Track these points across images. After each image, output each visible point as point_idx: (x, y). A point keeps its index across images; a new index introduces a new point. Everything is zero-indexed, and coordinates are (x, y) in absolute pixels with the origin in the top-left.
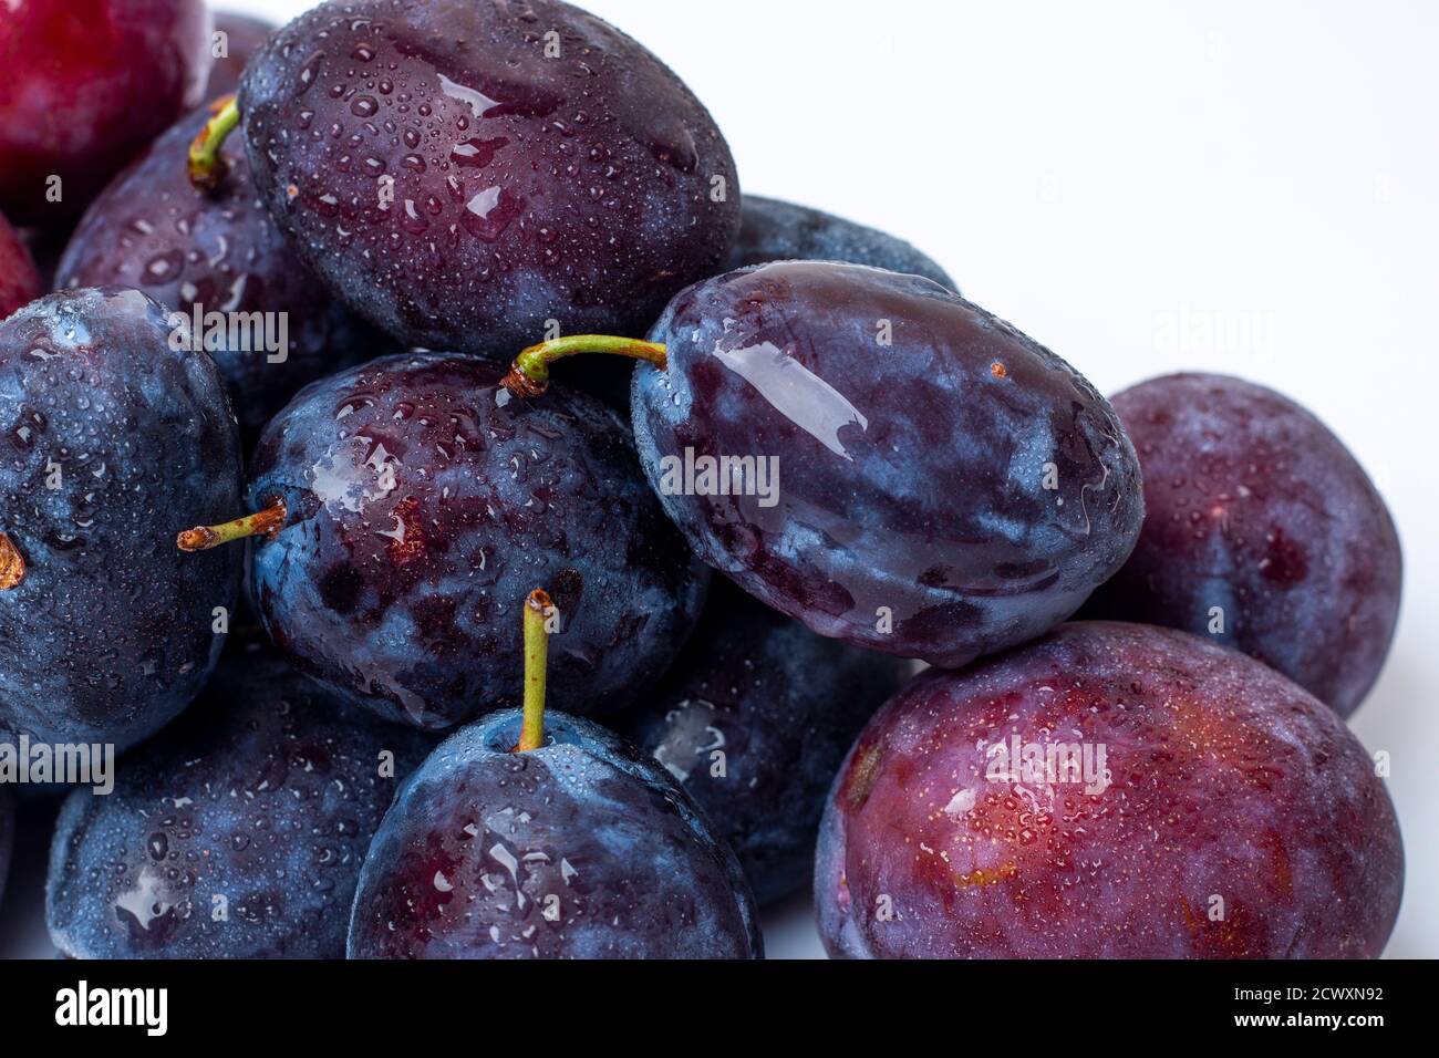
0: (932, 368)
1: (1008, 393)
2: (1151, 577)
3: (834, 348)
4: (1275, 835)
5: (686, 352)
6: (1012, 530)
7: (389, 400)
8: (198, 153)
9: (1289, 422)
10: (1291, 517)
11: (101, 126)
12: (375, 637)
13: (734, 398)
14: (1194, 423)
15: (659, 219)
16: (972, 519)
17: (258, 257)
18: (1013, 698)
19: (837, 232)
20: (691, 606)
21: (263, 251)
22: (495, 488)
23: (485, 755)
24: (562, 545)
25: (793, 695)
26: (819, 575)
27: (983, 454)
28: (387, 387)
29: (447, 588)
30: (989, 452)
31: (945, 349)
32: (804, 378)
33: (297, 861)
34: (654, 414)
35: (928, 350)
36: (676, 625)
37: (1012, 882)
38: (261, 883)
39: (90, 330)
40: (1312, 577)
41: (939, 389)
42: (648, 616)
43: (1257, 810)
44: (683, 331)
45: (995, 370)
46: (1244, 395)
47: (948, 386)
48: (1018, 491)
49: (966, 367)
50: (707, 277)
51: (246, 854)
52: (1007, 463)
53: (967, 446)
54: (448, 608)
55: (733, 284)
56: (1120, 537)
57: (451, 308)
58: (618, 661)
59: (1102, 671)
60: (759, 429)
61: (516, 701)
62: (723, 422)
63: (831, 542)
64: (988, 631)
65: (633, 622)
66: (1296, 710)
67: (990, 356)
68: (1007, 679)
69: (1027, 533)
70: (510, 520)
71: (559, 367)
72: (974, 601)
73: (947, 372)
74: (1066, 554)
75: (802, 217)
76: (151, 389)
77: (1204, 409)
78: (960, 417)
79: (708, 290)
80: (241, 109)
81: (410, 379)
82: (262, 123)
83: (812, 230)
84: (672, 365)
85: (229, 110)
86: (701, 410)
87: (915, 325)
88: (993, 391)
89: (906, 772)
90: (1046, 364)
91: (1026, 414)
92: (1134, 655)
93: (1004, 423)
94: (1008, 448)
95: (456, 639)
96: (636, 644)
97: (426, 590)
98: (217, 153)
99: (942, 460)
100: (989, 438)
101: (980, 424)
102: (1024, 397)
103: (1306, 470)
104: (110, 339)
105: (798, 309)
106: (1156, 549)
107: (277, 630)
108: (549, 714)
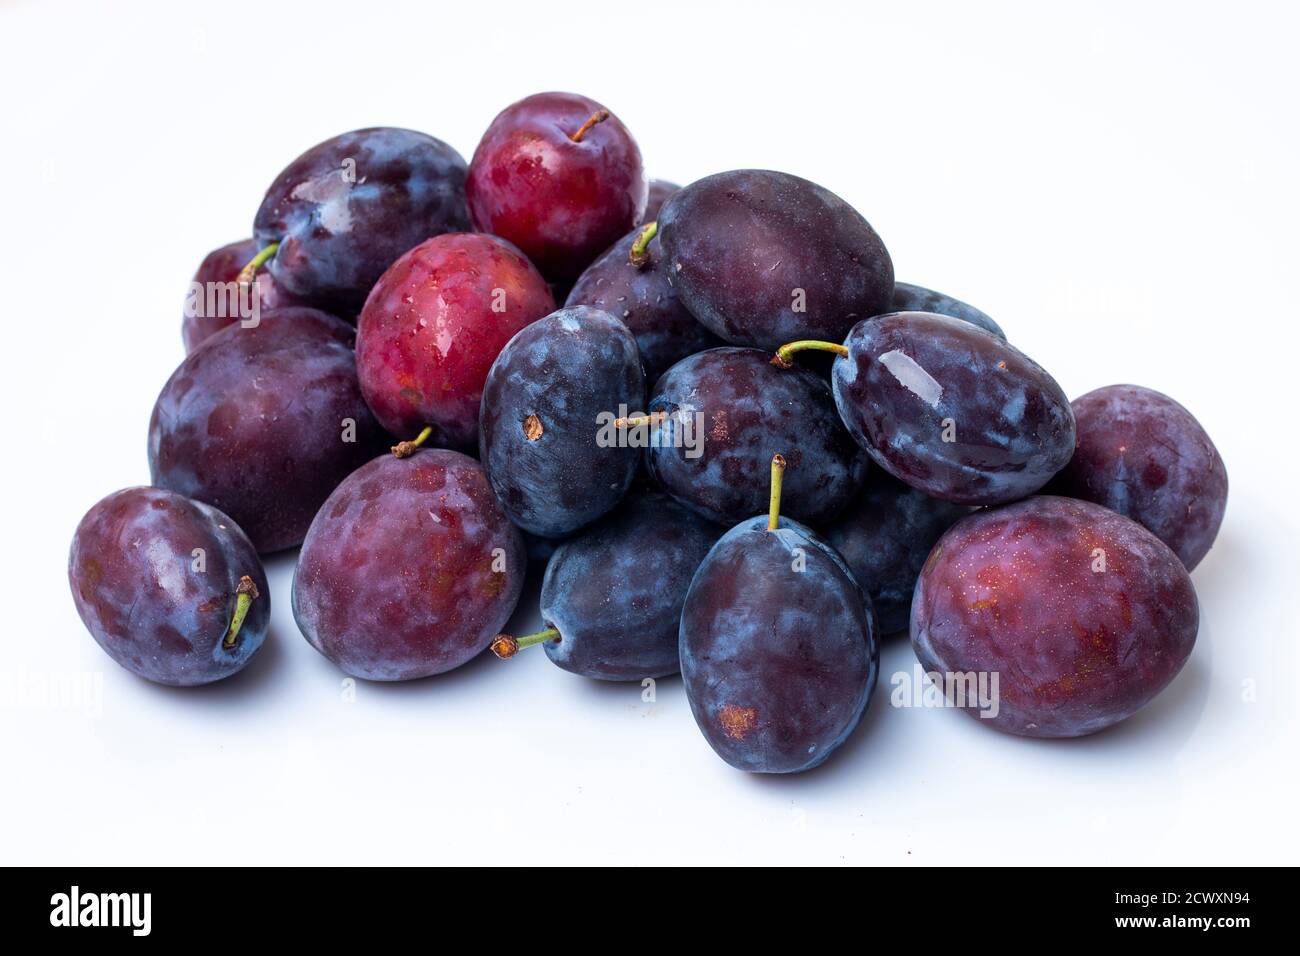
0: (970, 362)
1: (1005, 376)
2: (1088, 480)
3: (924, 350)
4: (1123, 595)
5: (855, 349)
6: (1003, 440)
7: (718, 365)
8: (637, 247)
9: (1166, 409)
10: (1160, 455)
11: (590, 234)
12: (702, 476)
13: (876, 371)
14: (1117, 406)
15: (850, 289)
16: (983, 433)
17: (662, 300)
18: (1004, 523)
19: (944, 302)
20: (857, 474)
21: (665, 296)
22: (763, 408)
23: (750, 531)
24: (794, 439)
25: (907, 526)
26: (912, 457)
27: (990, 403)
28: (716, 361)
29: (738, 453)
30: (993, 402)
31: (977, 354)
32: (909, 363)
33: (661, 583)
34: (841, 379)
35: (969, 354)
36: (848, 484)
37: (994, 609)
38: (643, 592)
39: (579, 323)
40: (1168, 483)
41: (971, 372)
42: (834, 477)
43: (1118, 584)
44: (856, 340)
45: (1001, 365)
46: (1146, 395)
47: (976, 371)
48: (1006, 422)
49: (986, 363)
50: (869, 317)
51: (637, 578)
52: (1001, 408)
53: (982, 399)
54: (738, 463)
55: (882, 320)
56: (1058, 449)
57: (749, 325)
58: (819, 498)
59: (1049, 515)
60: (886, 386)
61: (766, 511)
62: (870, 382)
63: (917, 441)
64: (993, 490)
65: (828, 480)
66: (1146, 542)
67: (999, 359)
68: (1004, 515)
69: (1010, 442)
70: (769, 424)
71: (797, 355)
72: (986, 474)
73: (976, 364)
74: (1031, 454)
75: (929, 295)
76: (606, 352)
77: (1123, 400)
78: (980, 385)
79: (869, 322)
80: (658, 227)
81: (727, 357)
82: (668, 234)
83: (933, 301)
84: (850, 357)
85: (653, 227)
86: (861, 377)
87: (964, 343)
88: (999, 375)
89: (951, 557)
90: (1029, 365)
91: (1013, 387)
92: (1066, 509)
93: (1002, 390)
94: (1003, 401)
95: (742, 478)
96: (828, 490)
97: (727, 454)
98: (645, 248)
99: (971, 405)
100: (994, 396)
101: (990, 389)
102: (1014, 379)
103: (1171, 432)
104: (589, 329)
105: (909, 332)
106: (1091, 465)
107: (658, 471)
108: (782, 518)
